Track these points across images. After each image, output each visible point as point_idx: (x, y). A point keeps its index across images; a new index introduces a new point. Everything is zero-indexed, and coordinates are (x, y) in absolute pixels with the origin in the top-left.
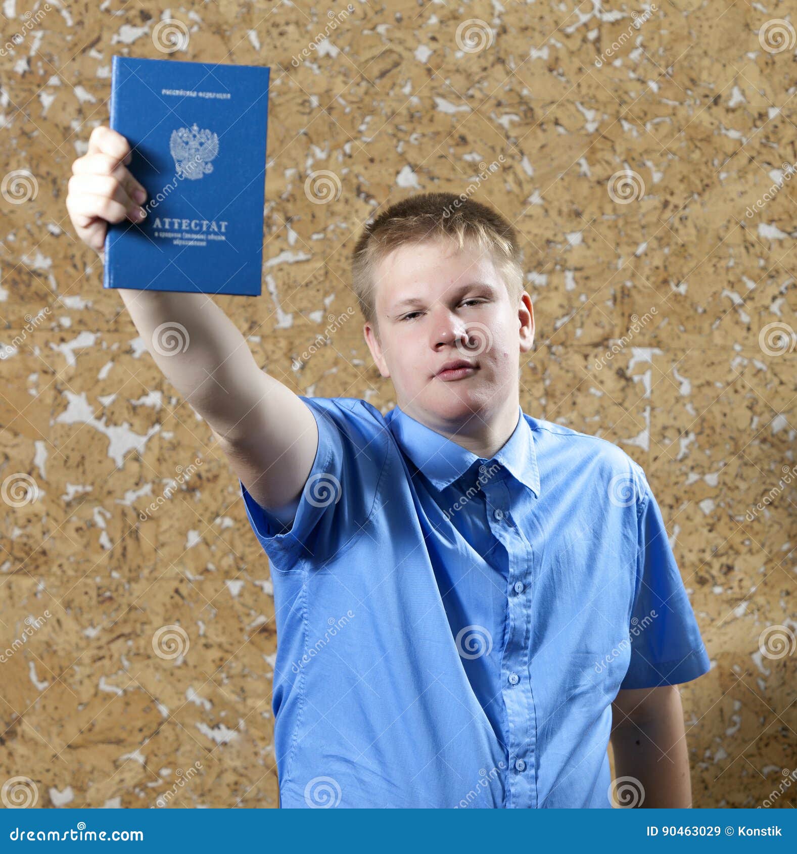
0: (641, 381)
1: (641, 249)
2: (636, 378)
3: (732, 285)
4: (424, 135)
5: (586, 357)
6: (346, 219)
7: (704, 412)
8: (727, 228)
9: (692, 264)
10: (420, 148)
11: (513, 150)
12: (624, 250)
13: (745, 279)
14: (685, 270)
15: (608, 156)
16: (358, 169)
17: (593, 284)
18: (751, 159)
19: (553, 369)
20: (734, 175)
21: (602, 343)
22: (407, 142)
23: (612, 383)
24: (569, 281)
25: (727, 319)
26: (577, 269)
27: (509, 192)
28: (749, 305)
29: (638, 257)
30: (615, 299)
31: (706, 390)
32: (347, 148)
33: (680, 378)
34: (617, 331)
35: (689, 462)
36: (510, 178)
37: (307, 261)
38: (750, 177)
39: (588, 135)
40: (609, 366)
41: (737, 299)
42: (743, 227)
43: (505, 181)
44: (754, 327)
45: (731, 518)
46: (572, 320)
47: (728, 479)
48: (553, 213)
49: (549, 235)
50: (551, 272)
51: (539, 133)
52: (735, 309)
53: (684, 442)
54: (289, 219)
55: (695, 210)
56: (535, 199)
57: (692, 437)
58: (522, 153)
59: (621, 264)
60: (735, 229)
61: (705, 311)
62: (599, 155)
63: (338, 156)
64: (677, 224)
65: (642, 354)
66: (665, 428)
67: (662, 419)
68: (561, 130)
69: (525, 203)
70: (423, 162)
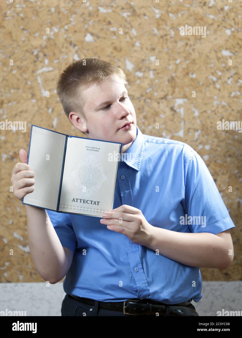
0: (180, 112)
1: (178, 61)
2: (178, 110)
3: (213, 74)
4: (95, 21)
5: (159, 103)
6: (67, 54)
7: (204, 122)
8: (210, 52)
9: (197, 66)
10: (93, 26)
11: (129, 26)
12: (172, 62)
13: (218, 71)
14: (195, 69)
15: (164, 26)
16: (70, 35)
17: (161, 75)
18: (219, 26)
19: (146, 108)
20: (212, 32)
21: (165, 98)
22: (89, 24)
23: (169, 113)
24: (151, 75)
25: (211, 87)
26: (154, 70)
27: (128, 42)
28: (220, 81)
29: (177, 65)
30: (169, 81)
31: (204, 114)
32: (66, 27)
33: (194, 109)
34: (170, 93)
35: (199, 141)
36: (128, 37)
37: (52, 71)
38: (218, 33)
39: (157, 19)
40: (167, 106)
41: (215, 79)
42: (216, 52)
43: (126, 38)
44: (222, 90)
45: (215, 162)
46: (153, 90)
47: (214, 147)
48: (144, 49)
49: (143, 57)
50: (144, 72)
51: (138, 19)
52: (214, 83)
53: (197, 134)
54: (45, 55)
55: (198, 46)
56: (137, 44)
57: (199, 132)
58: (132, 27)
59: (170, 67)
60: (213, 52)
61: (203, 84)
62: (161, 27)
63: (63, 30)
64: (191, 51)
65: (179, 101)
66: (189, 129)
67: (188, 125)
68: (146, 18)
69: (133, 45)
70: (95, 32)
